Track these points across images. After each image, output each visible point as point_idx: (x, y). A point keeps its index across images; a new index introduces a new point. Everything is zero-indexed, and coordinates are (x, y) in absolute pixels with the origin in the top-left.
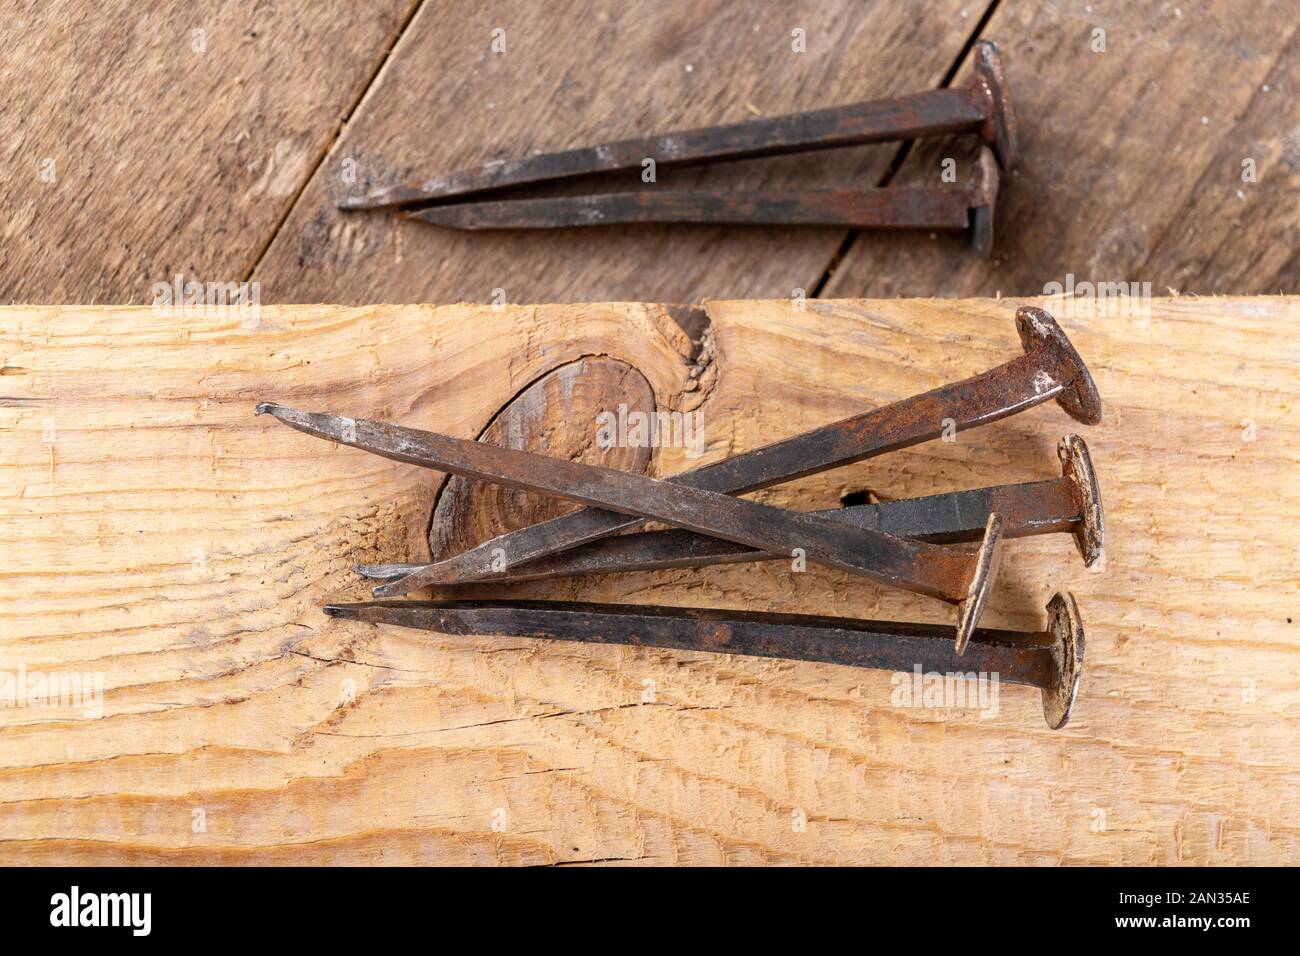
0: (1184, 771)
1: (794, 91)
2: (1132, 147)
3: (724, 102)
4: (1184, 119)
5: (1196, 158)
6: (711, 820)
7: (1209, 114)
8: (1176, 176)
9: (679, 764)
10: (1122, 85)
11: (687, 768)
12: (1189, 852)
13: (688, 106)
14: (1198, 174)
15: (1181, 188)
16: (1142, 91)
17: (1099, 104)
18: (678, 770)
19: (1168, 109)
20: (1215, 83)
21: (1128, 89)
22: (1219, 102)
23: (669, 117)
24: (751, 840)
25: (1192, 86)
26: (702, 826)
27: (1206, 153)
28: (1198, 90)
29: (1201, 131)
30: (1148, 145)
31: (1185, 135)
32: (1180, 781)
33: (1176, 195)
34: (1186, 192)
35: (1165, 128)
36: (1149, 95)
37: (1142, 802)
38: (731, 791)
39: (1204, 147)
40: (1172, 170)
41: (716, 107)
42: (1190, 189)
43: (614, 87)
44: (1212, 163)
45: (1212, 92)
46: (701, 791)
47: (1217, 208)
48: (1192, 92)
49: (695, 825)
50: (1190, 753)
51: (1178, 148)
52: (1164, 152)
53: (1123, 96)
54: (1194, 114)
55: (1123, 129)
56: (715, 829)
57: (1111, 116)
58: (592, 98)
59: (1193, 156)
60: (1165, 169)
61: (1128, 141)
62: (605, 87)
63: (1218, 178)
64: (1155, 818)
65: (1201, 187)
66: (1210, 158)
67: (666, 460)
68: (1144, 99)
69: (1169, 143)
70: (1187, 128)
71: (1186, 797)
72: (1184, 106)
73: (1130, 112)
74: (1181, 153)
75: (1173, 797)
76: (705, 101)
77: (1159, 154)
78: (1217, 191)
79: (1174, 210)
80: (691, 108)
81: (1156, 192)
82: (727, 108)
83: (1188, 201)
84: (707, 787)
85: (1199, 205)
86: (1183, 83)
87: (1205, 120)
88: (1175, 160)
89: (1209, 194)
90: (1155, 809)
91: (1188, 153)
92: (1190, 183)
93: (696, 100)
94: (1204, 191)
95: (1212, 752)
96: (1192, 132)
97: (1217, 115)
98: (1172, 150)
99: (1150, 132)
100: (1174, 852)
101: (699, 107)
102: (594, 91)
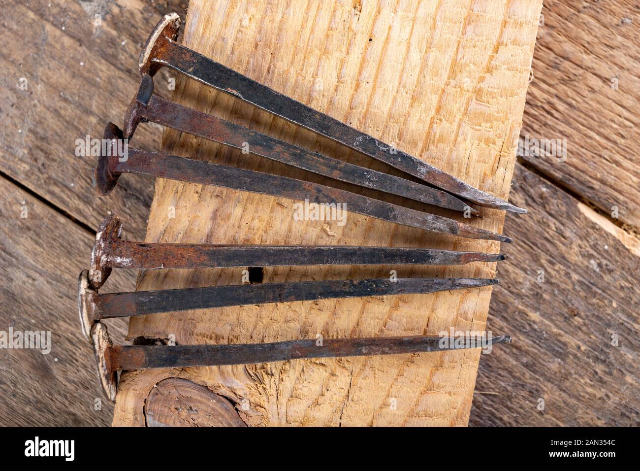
0: (442, 118)
1: (68, 300)
2: (97, 107)
3: (75, 340)
4: (82, 76)
5: (103, 68)
6: (413, 395)
7: (78, 61)
8: (113, 80)
9: (378, 406)
10: (62, 112)
11: (381, 402)
12: (489, 124)
13: (77, 360)
14: (112, 67)
15: (120, 78)
16: (66, 100)
17: (73, 125)
18: (381, 408)
19: (75, 85)
20: (61, 58)
21: (65, 109)
22: (71, 55)
23: (84, 371)
24: (428, 375)
25: (63, 71)
26: (415, 400)
27: (100, 63)
28: (65, 67)
29: (88, 66)
30: (96, 97)
31: (91, 75)
32: (447, 121)
33: (124, 81)
34: (123, 75)
35: (86, 87)
36: (68, 96)
37: (454, 146)
38: (399, 380)
39: (97, 64)
40: (110, 83)
41: (77, 344)
42: (120, 72)
43: (67, 403)
44: (106, 60)
45: (66, 60)
46: (395, 397)
47: (132, 57)
48: (66, 71)
49: (413, 404)
50: (433, 113)
51: (98, 79)
52: (100, 88)
53: (69, 111)
54: (79, 70)
55: (88, 112)
56: (418, 394)
57: (80, 118)
58: (74, 415)
59: (102, 71)
60: (110, 87)
61: (94, 108)
62: (67, 407)
63: (114, 56)
64: (465, 140)
65: (120, 66)
66: (103, 61)
67: (209, 379)
68: (70, 99)
69: (95, 85)
70: (86, 75)
71: (457, 120)
72: (74, 76)
73: (78, 107)
74: (101, 79)
75: (456, 127)
76: (74, 351)
77: (101, 90)
78: (122, 57)
79: (133, 82)
80: (79, 359)
81: (122, 93)
82: (77, 338)
83: (128, 74)
84: (394, 393)
85: (129, 67)
86: (61, 77)
87: (82, 64)
88: (105, 81)
89: (123, 62)
90: (460, 139)
91: (100, 74)
92: (117, 72)
93: (73, 356)
94: (122, 64)
95: (435, 99)
96: (89, 71)
97: (79, 57)
98: (99, 83)
99: (89, 96)
100: (487, 133)
101: (78, 354)
102: (69, 413)
